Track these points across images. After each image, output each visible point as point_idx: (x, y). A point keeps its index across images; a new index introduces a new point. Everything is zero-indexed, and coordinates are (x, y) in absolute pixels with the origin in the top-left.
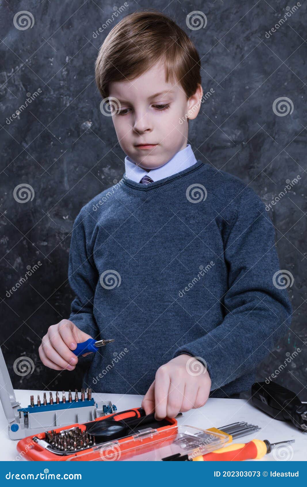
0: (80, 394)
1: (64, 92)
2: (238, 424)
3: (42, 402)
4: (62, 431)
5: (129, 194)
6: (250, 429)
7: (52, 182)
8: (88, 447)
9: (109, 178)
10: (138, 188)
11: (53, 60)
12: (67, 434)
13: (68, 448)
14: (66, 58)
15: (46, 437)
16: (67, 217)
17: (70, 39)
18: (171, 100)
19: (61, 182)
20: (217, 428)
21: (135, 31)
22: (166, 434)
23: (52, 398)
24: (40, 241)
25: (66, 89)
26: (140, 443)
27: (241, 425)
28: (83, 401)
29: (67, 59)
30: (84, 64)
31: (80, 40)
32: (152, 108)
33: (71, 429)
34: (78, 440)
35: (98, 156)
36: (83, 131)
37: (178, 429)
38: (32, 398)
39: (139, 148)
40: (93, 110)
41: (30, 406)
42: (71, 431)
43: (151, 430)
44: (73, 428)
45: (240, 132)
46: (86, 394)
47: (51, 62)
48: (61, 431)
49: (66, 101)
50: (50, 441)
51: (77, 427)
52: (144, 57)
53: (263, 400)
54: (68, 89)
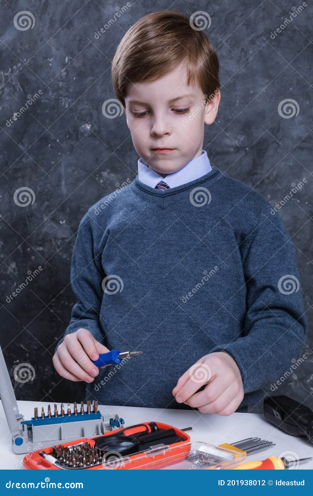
0: (85, 406)
1: (63, 94)
2: (251, 439)
3: (46, 415)
4: (70, 446)
5: (143, 199)
6: (264, 445)
7: (49, 185)
8: (98, 463)
9: (108, 182)
10: (154, 193)
11: (53, 60)
12: (75, 449)
13: (77, 464)
14: (65, 58)
15: (53, 452)
16: (64, 222)
17: (69, 39)
18: (191, 103)
19: (59, 186)
20: (229, 443)
21: (156, 31)
22: (179, 450)
23: (57, 411)
24: (36, 247)
25: (64, 90)
26: (151, 459)
27: (254, 441)
28: (89, 414)
29: (67, 59)
30: (84, 65)
31: (80, 40)
32: (172, 112)
33: (79, 444)
34: (88, 455)
35: (97, 159)
36: (82, 134)
37: (191, 445)
38: (36, 411)
39: (156, 152)
40: (93, 113)
41: (33, 418)
42: (80, 446)
43: (163, 446)
44: (82, 443)
45: (243, 137)
46: (92, 406)
47: (50, 62)
48: (68, 446)
49: (65, 103)
50: (57, 456)
51: (86, 441)
52: (167, 59)
53: (277, 415)
54: (67, 90)
